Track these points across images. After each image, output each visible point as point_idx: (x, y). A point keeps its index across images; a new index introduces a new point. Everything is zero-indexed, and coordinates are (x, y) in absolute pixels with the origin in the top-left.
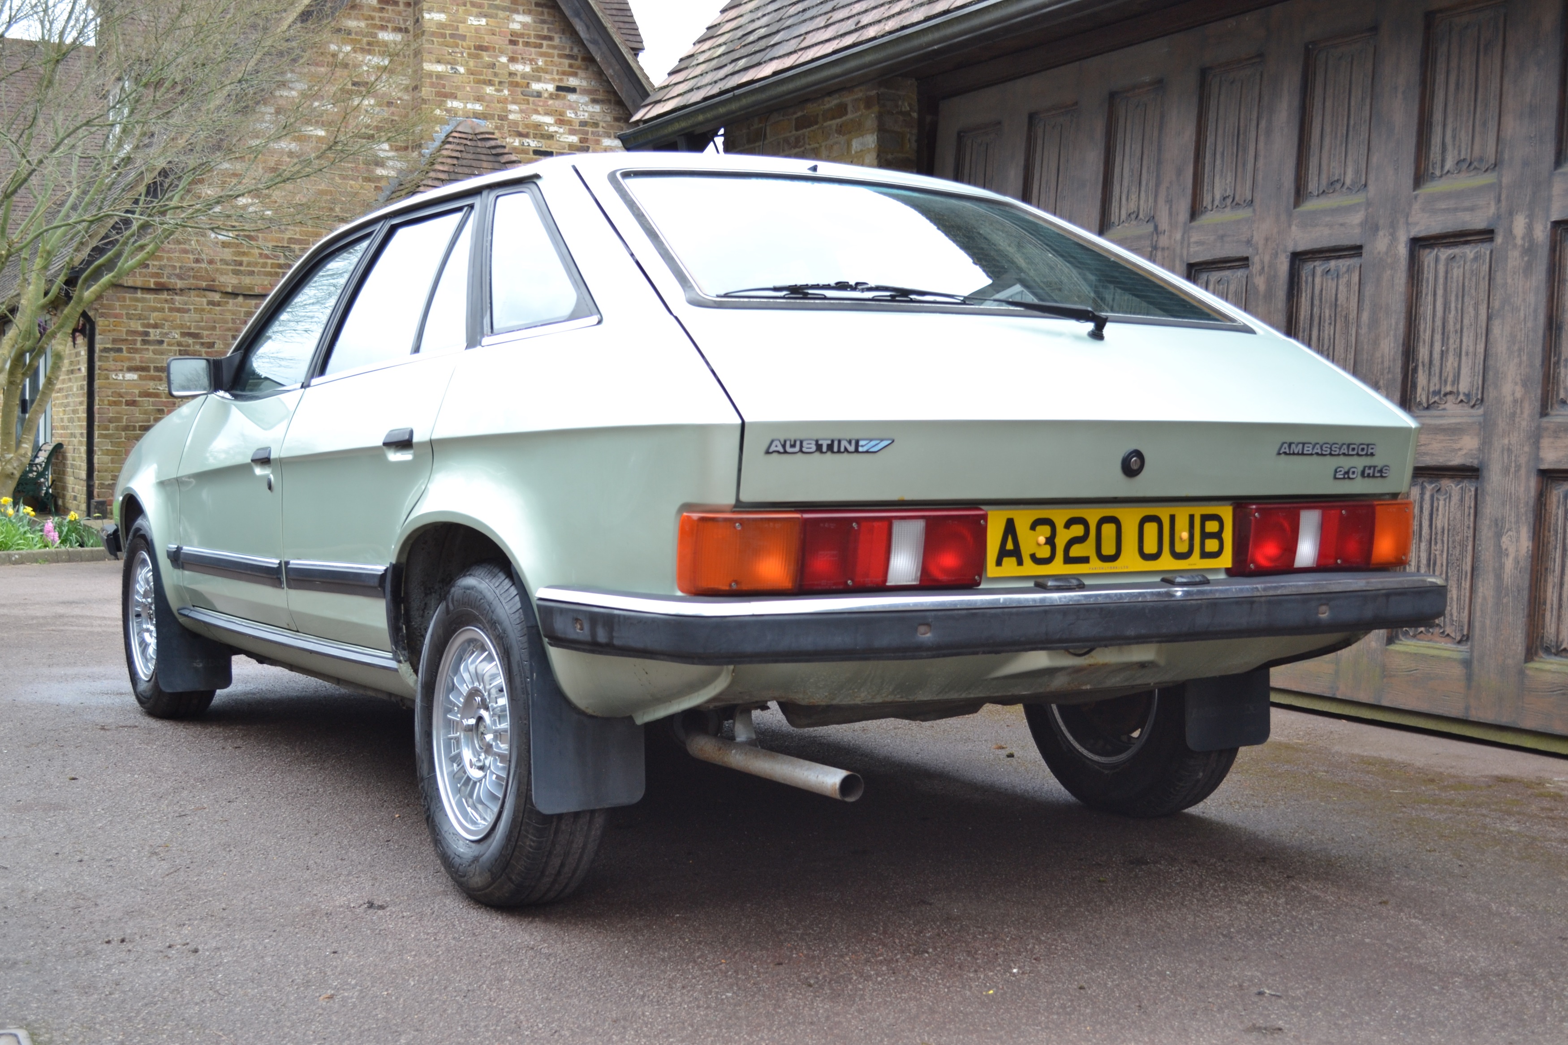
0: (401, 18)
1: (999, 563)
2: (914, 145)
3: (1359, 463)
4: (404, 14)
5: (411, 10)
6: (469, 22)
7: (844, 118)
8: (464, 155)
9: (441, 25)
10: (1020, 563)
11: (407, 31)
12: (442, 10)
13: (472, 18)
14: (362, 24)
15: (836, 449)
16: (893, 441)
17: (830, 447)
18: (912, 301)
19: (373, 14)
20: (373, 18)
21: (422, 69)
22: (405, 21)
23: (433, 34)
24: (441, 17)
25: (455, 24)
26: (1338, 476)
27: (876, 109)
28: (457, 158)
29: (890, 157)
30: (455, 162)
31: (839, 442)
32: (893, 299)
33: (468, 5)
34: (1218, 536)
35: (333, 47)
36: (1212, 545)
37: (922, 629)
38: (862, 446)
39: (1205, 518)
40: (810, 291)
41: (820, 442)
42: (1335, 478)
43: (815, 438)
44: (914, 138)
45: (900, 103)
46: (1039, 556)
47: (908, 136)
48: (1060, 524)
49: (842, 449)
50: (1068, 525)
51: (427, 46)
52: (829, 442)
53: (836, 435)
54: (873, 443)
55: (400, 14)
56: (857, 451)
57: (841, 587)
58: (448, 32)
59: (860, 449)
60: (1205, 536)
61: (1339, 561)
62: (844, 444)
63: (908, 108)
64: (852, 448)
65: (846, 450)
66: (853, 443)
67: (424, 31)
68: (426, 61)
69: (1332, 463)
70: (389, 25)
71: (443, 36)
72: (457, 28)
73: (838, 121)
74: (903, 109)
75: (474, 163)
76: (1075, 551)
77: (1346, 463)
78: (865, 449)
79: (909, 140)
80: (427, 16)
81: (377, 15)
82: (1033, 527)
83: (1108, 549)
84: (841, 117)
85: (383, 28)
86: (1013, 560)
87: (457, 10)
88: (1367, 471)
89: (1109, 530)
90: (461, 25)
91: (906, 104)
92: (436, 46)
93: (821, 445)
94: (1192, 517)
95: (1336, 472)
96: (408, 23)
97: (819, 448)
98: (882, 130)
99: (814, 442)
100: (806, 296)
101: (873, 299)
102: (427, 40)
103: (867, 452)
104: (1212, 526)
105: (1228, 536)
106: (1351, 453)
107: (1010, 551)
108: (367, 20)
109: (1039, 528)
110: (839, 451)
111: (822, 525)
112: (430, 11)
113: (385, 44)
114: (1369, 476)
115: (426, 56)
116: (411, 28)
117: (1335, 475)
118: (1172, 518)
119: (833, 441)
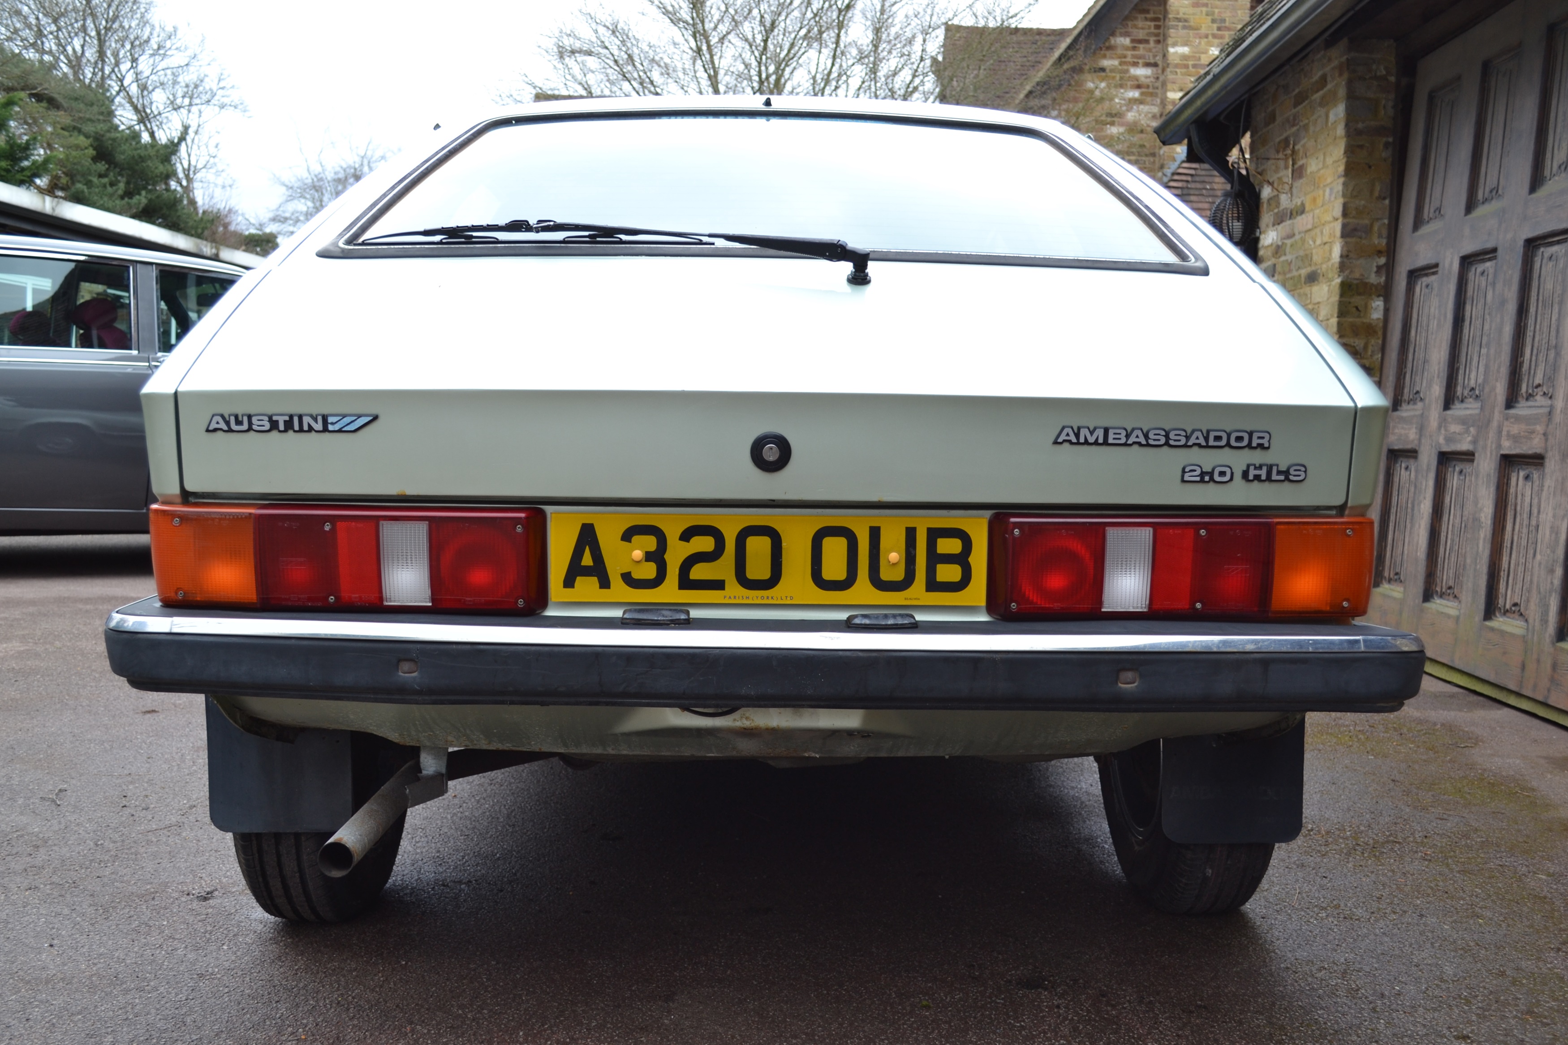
0: (1151, 54)
1: (569, 582)
2: (1391, 112)
3: (1239, 460)
4: (1154, 50)
5: (1160, 46)
6: (1211, 52)
7: (1325, 89)
8: (1200, 172)
9: (1184, 57)
10: (605, 584)
11: (1155, 65)
12: (1185, 44)
13: (1213, 48)
14: (1116, 62)
15: (297, 427)
16: (375, 418)
17: (289, 425)
18: (622, 242)
19: (1125, 52)
20: (1125, 57)
21: (1166, 98)
22: (1155, 56)
23: (1177, 66)
24: (1185, 50)
25: (1197, 55)
26: (1187, 477)
27: (1346, 76)
28: (1192, 175)
29: (1360, 126)
30: (1189, 178)
31: (300, 417)
32: (592, 240)
33: (1210, 37)
34: (962, 559)
35: (1090, 85)
36: (949, 573)
37: (405, 666)
38: (332, 424)
39: (934, 534)
40: (475, 234)
41: (275, 418)
42: (1183, 481)
43: (270, 413)
44: (1391, 104)
45: (1374, 67)
46: (636, 575)
47: (1383, 102)
48: (672, 533)
49: (306, 428)
50: (687, 535)
51: (1171, 77)
52: (287, 418)
53: (295, 410)
54: (347, 420)
55: (1150, 50)
56: (325, 430)
57: (320, 604)
58: (1191, 63)
59: (331, 428)
60: (935, 558)
61: (1198, 605)
62: (306, 420)
63: (1384, 72)
64: (319, 426)
65: (311, 429)
66: (320, 419)
67: (1168, 64)
68: (1170, 91)
69: (1177, 459)
70: (1140, 61)
71: (1186, 67)
72: (1199, 59)
73: (1321, 93)
74: (1378, 74)
75: (1207, 179)
76: (698, 572)
77: (1208, 459)
78: (337, 427)
79: (1384, 107)
80: (1171, 50)
81: (1129, 53)
82: (628, 536)
83: (758, 569)
84: (1322, 89)
85: (1135, 64)
86: (594, 581)
87: (1200, 43)
88: (1252, 473)
89: (758, 546)
90: (1203, 56)
91: (1382, 68)
92: (1179, 76)
93: (277, 422)
94: (911, 534)
95: (1184, 472)
96: (1158, 58)
97: (274, 425)
98: (1351, 97)
99: (266, 418)
100: (469, 240)
101: (564, 242)
102: (1171, 72)
103: (340, 431)
104: (949, 546)
105: (979, 560)
106: (1212, 442)
107: (587, 567)
108: (1120, 58)
109: (635, 539)
110: (301, 430)
111: (280, 524)
112: (1175, 45)
113: (1136, 78)
114: (1257, 478)
115: (1169, 86)
116: (1160, 63)
117: (1183, 477)
118: (875, 534)
119: (291, 417)
